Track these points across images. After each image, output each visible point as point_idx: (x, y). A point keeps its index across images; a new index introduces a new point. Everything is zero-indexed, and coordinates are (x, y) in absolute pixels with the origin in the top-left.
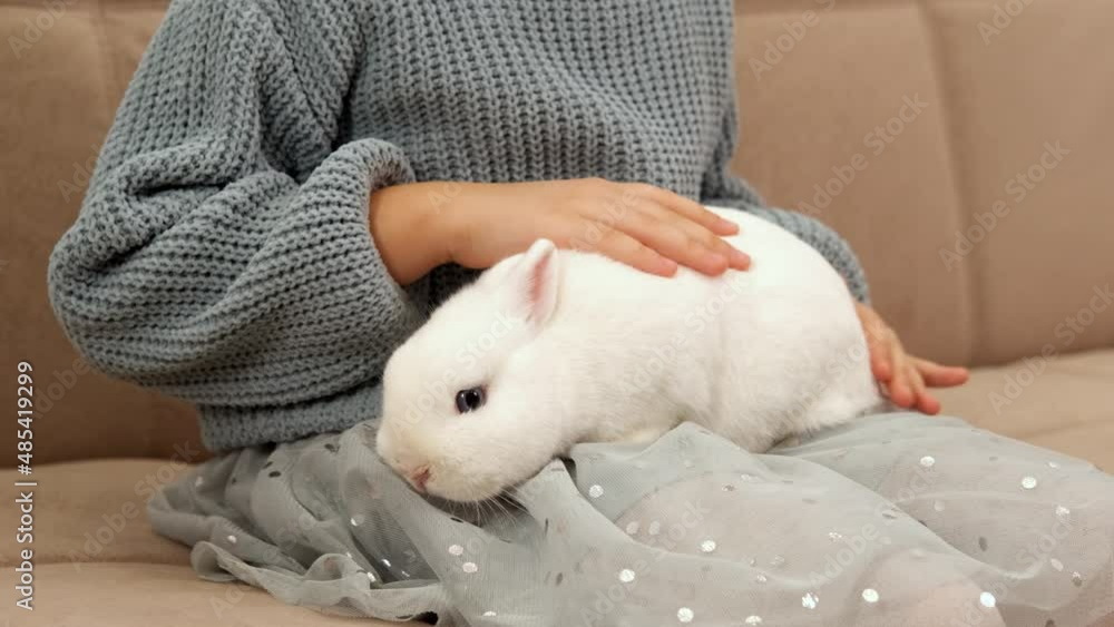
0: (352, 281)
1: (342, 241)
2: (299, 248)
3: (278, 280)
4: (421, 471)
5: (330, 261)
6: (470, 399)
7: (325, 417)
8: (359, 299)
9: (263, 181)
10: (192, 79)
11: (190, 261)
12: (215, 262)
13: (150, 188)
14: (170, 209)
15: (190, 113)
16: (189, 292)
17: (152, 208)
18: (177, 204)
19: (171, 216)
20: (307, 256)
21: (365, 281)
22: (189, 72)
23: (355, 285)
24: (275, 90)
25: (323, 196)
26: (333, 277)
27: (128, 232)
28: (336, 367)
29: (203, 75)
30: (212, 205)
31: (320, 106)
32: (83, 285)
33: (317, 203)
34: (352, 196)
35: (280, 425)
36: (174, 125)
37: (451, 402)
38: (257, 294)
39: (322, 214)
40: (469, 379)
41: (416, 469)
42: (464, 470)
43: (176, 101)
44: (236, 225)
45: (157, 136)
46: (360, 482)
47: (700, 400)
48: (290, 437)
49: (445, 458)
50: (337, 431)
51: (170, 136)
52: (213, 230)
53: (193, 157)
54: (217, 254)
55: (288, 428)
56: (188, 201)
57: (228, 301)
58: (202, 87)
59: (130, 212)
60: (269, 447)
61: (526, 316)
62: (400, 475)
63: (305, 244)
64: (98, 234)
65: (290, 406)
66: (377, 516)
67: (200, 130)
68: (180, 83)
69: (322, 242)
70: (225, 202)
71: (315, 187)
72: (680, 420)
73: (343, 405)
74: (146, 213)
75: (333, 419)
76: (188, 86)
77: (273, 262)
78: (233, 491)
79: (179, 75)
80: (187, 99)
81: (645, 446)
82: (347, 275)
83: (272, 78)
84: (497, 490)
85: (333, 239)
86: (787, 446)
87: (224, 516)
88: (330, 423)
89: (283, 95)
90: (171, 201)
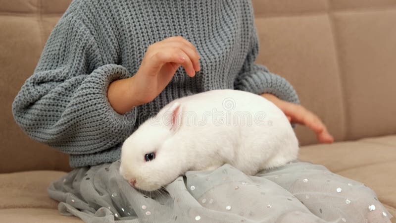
0: (98, 114)
1: (93, 100)
2: (80, 103)
3: (74, 114)
4: (133, 180)
5: (90, 107)
6: (150, 157)
7: (107, 157)
8: (101, 120)
9: (78, 80)
10: (61, 48)
11: (51, 107)
12: (59, 107)
13: (41, 82)
14: (47, 88)
15: (59, 58)
16: (52, 117)
17: (40, 88)
18: (49, 86)
19: (47, 90)
20: (82, 105)
21: (102, 114)
22: (61, 46)
23: (99, 115)
24: (91, 54)
25: (87, 85)
26: (91, 112)
27: (32, 96)
28: (101, 143)
29: (65, 47)
30: (58, 87)
31: (105, 59)
32: (23, 114)
33: (86, 88)
34: (98, 85)
35: (92, 160)
36: (54, 62)
37: (143, 158)
38: (68, 119)
39: (87, 92)
40: (149, 150)
41: (131, 180)
42: (147, 181)
43: (55, 54)
44: (66, 94)
45: (48, 65)
46: (114, 182)
47: (231, 156)
48: (95, 164)
49: (141, 177)
50: (110, 163)
51: (52, 65)
52: (58, 96)
53: (57, 73)
54: (59, 104)
55: (94, 161)
56: (53, 85)
57: (60, 121)
58: (64, 51)
59: (34, 90)
60: (88, 167)
61: (170, 128)
62: (127, 181)
63: (81, 102)
64: (24, 97)
65: (96, 153)
66: (121, 195)
67: (62, 65)
68: (57, 48)
69: (87, 101)
70: (62, 87)
71: (86, 82)
72: (224, 163)
73: (113, 153)
74: (39, 90)
75: (109, 158)
76: (59, 50)
77: (72, 108)
78: (75, 184)
79: (57, 46)
80: (59, 54)
81: (211, 172)
82: (95, 112)
83: (91, 49)
84: (159, 187)
85: (91, 100)
86: (261, 173)
87: (72, 193)
88: (109, 159)
89: (94, 55)
90: (47, 86)
